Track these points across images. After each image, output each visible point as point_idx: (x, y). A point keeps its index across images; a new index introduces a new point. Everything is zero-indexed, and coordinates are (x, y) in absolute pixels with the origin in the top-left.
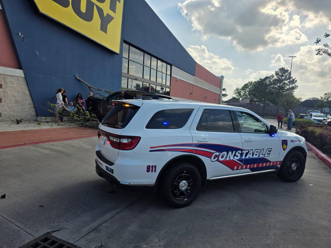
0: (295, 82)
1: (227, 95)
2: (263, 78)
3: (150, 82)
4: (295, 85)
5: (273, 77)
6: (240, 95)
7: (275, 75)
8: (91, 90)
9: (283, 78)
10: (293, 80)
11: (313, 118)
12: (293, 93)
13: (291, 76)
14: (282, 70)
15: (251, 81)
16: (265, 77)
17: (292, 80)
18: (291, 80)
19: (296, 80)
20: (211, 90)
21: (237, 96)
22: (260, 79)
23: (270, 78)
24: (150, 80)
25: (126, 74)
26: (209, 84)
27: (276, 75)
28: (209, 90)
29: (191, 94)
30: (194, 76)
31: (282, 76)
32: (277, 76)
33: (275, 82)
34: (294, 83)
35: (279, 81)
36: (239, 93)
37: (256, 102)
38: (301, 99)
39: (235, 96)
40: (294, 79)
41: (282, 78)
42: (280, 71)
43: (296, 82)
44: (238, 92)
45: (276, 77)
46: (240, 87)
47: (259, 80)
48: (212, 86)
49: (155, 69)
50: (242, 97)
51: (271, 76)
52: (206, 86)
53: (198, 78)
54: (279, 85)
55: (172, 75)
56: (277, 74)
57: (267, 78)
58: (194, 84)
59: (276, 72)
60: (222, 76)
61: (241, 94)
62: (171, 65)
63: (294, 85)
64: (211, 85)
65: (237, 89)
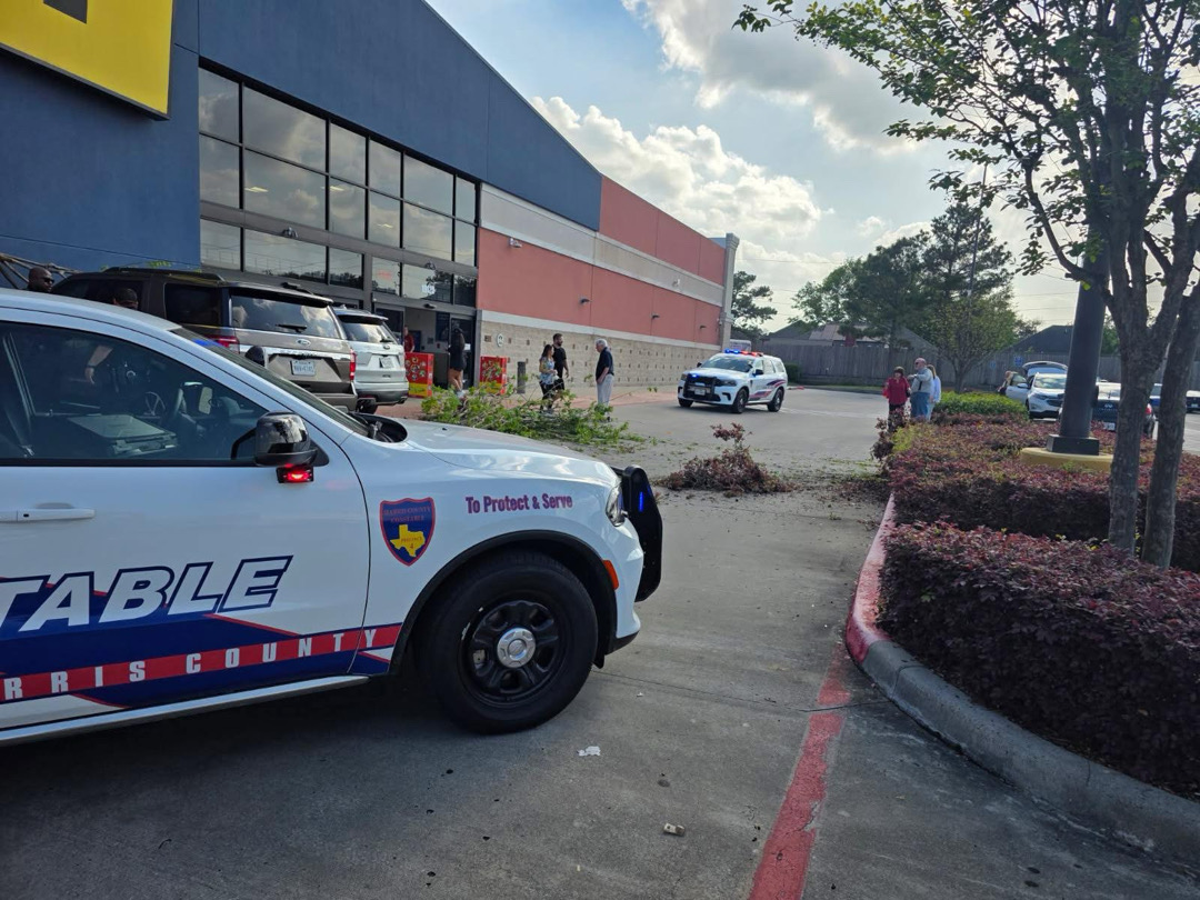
0: (1003, 257)
1: (775, 312)
2: (887, 246)
3: (365, 247)
4: (1004, 270)
5: (926, 239)
6: (818, 311)
7: (932, 234)
8: (12, 277)
9: (963, 242)
10: (998, 252)
11: (1036, 390)
12: (1009, 301)
13: (992, 236)
14: (959, 214)
15: (855, 259)
16: (895, 242)
17: (993, 250)
18: (989, 250)
19: (1009, 253)
20: (677, 290)
21: (807, 314)
22: (879, 249)
23: (916, 246)
24: (366, 237)
25: (234, 209)
26: (668, 265)
27: (935, 232)
28: (670, 288)
29: (583, 301)
30: (595, 231)
31: (957, 237)
32: (939, 237)
33: (932, 258)
34: (1002, 263)
35: (949, 255)
36: (814, 304)
37: (862, 336)
38: (1038, 323)
39: (800, 314)
40: (1001, 247)
41: (960, 243)
42: (949, 219)
43: (1007, 258)
44: (812, 299)
45: (934, 241)
46: (819, 282)
47: (875, 253)
48: (684, 272)
49: (393, 194)
50: (825, 319)
51: (918, 237)
52: (657, 273)
53: (615, 239)
54: (946, 271)
55: (484, 224)
56: (939, 227)
57: (902, 243)
58: (597, 264)
59: (936, 220)
60: (730, 236)
61: (821, 309)
62: (478, 183)
63: (998, 271)
64: (678, 269)
65: (809, 290)
